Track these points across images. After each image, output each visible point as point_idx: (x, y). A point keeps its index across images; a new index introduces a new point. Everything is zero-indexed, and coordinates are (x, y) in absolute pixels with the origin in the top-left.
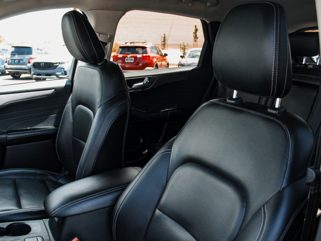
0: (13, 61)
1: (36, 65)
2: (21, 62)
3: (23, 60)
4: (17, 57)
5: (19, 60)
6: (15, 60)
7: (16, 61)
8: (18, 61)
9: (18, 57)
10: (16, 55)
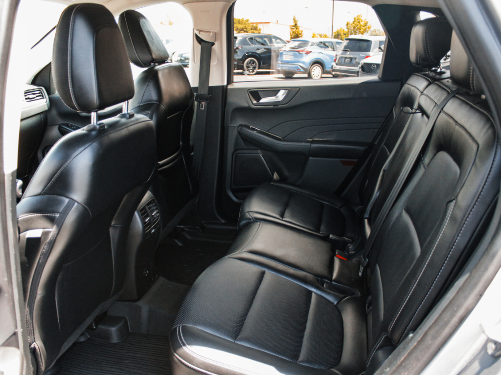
0: (344, 59)
1: (365, 67)
2: (354, 62)
3: (356, 58)
4: (348, 54)
5: (351, 59)
6: (346, 58)
7: (346, 60)
8: (349, 60)
9: (350, 54)
10: (348, 51)
